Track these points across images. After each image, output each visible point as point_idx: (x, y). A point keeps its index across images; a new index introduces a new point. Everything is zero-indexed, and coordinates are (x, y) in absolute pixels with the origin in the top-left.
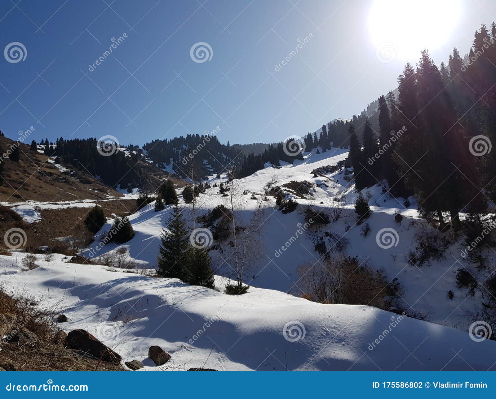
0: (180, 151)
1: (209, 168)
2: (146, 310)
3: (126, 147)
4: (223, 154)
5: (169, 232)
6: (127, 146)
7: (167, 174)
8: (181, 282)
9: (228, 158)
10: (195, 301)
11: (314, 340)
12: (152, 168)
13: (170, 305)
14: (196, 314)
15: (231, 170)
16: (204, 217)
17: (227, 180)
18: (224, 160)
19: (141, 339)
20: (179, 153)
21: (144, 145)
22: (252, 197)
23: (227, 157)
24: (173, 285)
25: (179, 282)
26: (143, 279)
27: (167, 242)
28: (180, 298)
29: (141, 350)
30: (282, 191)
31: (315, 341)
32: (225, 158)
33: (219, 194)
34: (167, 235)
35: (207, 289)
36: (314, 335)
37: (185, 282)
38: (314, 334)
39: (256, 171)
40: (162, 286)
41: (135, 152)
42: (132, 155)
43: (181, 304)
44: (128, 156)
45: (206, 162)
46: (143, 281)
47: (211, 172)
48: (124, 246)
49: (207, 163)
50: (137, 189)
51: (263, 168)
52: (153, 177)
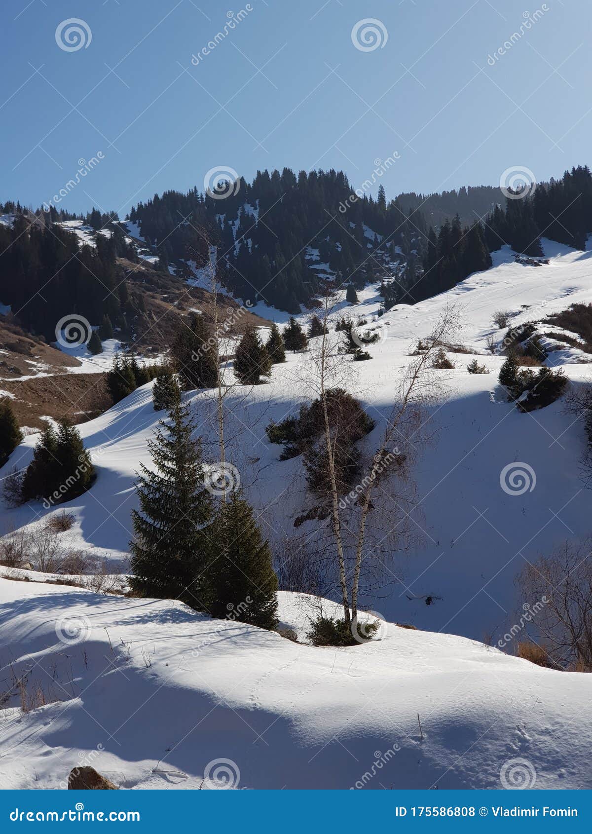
0: (237, 222)
1: (324, 271)
2: (79, 679)
3: (81, 218)
4: (365, 227)
5: (160, 472)
6: (85, 216)
7: (198, 294)
8: (186, 611)
9: (380, 238)
10: (205, 658)
11: (485, 760)
12: (155, 279)
13: (138, 669)
14: (200, 691)
15: (393, 276)
16: (289, 425)
17: (377, 306)
18: (370, 246)
19: (59, 752)
20: (235, 229)
21: (133, 209)
22: (437, 361)
23: (378, 236)
24: (161, 616)
25: (179, 611)
26: (86, 601)
27: (156, 501)
28: (168, 651)
29: (54, 779)
30: (539, 337)
31: (488, 765)
32: (373, 239)
33: (344, 352)
34: (153, 481)
35: (250, 630)
36: (487, 750)
37: (198, 610)
38: (489, 746)
39: (467, 275)
40: (131, 620)
41: (106, 233)
42: (99, 240)
43: (167, 665)
44: (86, 247)
45: (315, 254)
46: (86, 604)
47: (328, 284)
48: (66, 509)
49: (318, 258)
50: (116, 341)
51: (486, 265)
52: (159, 307)
